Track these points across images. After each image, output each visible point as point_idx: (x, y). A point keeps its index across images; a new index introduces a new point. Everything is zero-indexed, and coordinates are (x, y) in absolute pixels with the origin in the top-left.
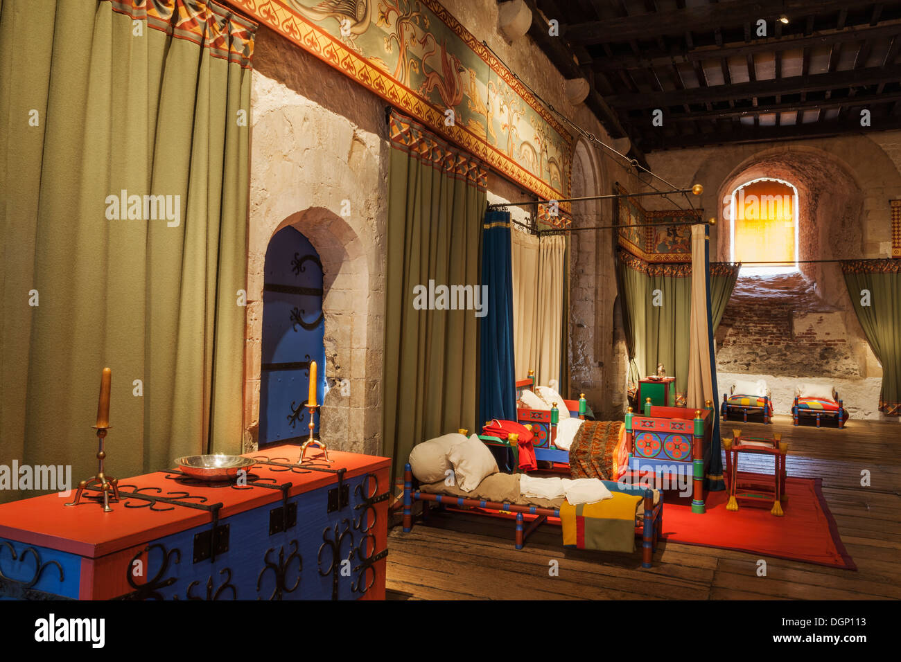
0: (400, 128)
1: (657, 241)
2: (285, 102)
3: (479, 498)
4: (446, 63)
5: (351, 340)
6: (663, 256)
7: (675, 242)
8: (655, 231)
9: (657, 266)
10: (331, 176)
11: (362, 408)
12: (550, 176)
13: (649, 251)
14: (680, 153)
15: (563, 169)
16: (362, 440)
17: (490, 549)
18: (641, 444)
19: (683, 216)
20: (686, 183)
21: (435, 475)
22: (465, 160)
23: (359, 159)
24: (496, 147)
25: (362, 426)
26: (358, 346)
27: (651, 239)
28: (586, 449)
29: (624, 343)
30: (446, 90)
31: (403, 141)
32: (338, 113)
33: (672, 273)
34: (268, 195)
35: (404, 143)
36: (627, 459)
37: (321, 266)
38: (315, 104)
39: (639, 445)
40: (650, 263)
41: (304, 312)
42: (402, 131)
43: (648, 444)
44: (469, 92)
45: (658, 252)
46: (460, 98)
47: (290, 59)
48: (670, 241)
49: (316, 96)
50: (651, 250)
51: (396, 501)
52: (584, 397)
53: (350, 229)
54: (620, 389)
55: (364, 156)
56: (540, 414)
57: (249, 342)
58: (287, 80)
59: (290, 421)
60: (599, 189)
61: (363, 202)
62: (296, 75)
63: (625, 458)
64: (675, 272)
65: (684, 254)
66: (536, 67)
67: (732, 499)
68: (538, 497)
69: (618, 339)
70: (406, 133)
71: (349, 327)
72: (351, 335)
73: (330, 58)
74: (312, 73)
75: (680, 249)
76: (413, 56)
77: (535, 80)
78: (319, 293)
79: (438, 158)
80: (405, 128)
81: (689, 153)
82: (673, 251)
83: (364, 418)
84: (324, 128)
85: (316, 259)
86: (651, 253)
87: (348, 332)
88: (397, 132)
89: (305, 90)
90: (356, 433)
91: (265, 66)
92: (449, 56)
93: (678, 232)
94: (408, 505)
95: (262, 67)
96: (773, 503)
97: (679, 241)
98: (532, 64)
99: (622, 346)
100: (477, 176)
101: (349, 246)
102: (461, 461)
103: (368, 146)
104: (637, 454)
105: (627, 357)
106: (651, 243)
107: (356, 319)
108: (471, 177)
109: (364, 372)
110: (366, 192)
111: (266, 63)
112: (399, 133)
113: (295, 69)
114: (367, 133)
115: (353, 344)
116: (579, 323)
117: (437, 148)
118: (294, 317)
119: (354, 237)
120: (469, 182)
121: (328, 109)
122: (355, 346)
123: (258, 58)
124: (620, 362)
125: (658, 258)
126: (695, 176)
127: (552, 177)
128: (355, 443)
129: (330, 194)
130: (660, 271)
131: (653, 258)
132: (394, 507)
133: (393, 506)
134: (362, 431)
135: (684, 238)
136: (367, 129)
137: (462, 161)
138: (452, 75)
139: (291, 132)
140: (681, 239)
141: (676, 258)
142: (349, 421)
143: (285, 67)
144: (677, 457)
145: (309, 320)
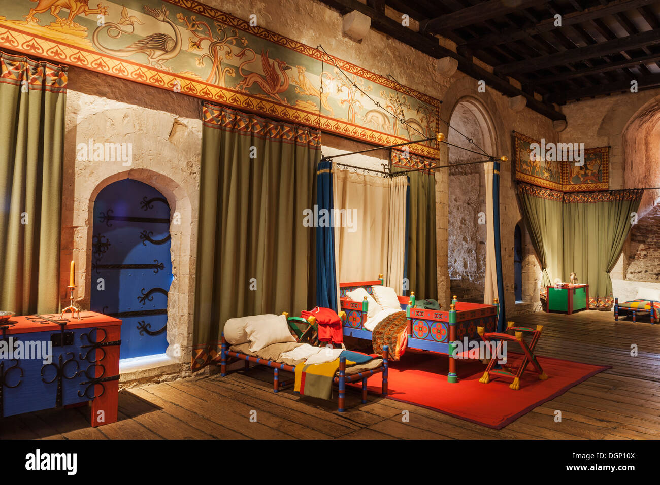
0: (213, 114)
1: (571, 174)
2: (107, 108)
3: (257, 356)
4: (266, 65)
5: (180, 250)
6: (576, 186)
7: (586, 175)
8: (570, 166)
9: (572, 194)
10: (152, 149)
11: (187, 294)
12: (409, 133)
13: (565, 183)
14: (590, 103)
15: (428, 126)
16: (187, 314)
17: (260, 391)
18: (417, 328)
19: (593, 153)
20: (596, 126)
21: (235, 340)
22: (289, 129)
23: (181, 137)
24: (332, 117)
25: (187, 305)
26: (184, 254)
27: (566, 173)
28: (383, 331)
29: (533, 256)
30: (268, 84)
31: (215, 122)
32: (158, 109)
33: (584, 200)
34: (92, 164)
35: (216, 123)
36: (406, 339)
37: (168, 205)
38: (135, 106)
39: (415, 329)
40: (565, 193)
41: (152, 233)
42: (214, 115)
43: (421, 329)
44: (296, 82)
45: (572, 183)
46: (285, 87)
47: (110, 82)
48: (582, 174)
49: (137, 101)
50: (567, 182)
51: (218, 355)
52: (413, 294)
53: (172, 181)
54: (531, 293)
55: (186, 134)
56: (356, 305)
57: (75, 251)
58: (108, 95)
59: (139, 301)
60: (493, 137)
61: (185, 163)
62: (117, 91)
63: (405, 338)
64: (586, 199)
65: (594, 184)
66: (394, 55)
67: (486, 374)
68: (289, 358)
69: (528, 253)
70: (217, 117)
71: (179, 242)
72: (180, 248)
73: (138, 78)
74: (132, 88)
75: (590, 180)
76: (228, 65)
77: (394, 64)
78: (168, 221)
79: (257, 130)
80: (216, 113)
81: (598, 102)
82: (585, 182)
83: (188, 301)
84: (144, 120)
85: (164, 200)
86: (567, 184)
87: (179, 245)
88: (209, 116)
89: (125, 98)
90: (183, 310)
91: (88, 89)
92: (271, 61)
93: (589, 167)
94: (223, 359)
95: (85, 89)
96: (514, 379)
97: (590, 174)
98: (390, 53)
99: (532, 258)
100: (309, 138)
101: (176, 192)
102: (252, 332)
103: (190, 127)
104: (414, 336)
105: (538, 267)
106: (567, 176)
107: (183, 237)
108: (299, 140)
109: (188, 271)
110: (188, 157)
111: (88, 87)
112: (211, 117)
113: (115, 87)
114: (188, 119)
115: (181, 253)
116: (481, 241)
117: (257, 124)
118: (143, 236)
119: (177, 186)
120: (297, 143)
121: (148, 108)
122: (182, 254)
123: (81, 85)
124: (530, 271)
125: (573, 188)
126: (603, 120)
127: (411, 133)
128: (182, 316)
129: (151, 160)
130: (574, 199)
131: (568, 188)
132: (217, 360)
133: (215, 359)
134: (187, 309)
135: (594, 171)
136: (187, 117)
137: (287, 130)
138: (276, 73)
139: (113, 125)
140: (591, 171)
141: (588, 187)
142: (179, 302)
143: (106, 87)
144: (439, 339)
145: (160, 238)
